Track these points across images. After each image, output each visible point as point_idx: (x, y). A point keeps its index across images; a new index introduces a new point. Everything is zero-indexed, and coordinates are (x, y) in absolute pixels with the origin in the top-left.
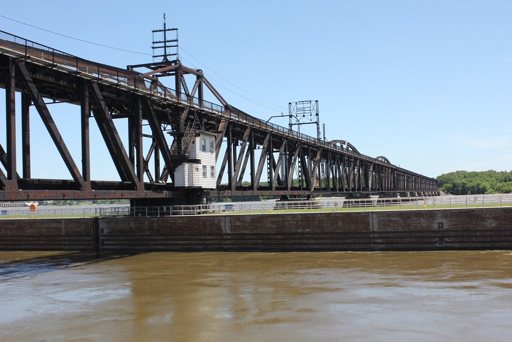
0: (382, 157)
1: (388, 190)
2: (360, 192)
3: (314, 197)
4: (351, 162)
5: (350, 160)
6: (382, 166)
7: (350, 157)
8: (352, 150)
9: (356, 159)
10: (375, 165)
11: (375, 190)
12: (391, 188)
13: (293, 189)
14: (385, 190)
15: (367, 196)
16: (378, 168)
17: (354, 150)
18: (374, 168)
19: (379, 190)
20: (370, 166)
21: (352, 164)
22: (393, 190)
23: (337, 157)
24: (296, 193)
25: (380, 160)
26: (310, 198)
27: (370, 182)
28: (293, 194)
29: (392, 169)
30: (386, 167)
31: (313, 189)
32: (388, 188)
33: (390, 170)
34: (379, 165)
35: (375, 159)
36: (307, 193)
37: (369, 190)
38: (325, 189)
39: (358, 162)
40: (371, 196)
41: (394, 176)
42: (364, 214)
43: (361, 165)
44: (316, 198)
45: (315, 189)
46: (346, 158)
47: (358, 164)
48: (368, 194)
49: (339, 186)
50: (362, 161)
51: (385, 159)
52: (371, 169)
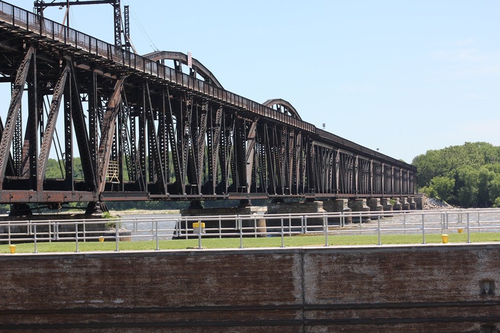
0: (280, 102)
1: (294, 192)
2: (224, 196)
3: (105, 209)
4: (201, 112)
5: (200, 109)
6: (280, 126)
7: (199, 99)
8: (203, 79)
9: (214, 105)
10: (262, 121)
11: (260, 190)
12: (301, 187)
13: (50, 185)
14: (287, 192)
15: (242, 207)
16: (270, 131)
17: (210, 79)
18: (259, 130)
19: (271, 191)
20: (250, 126)
21: (204, 118)
22: (306, 191)
23: (167, 98)
24: (57, 196)
25: (275, 108)
26: (95, 211)
27: (249, 169)
28: (51, 200)
29: (305, 133)
30: (290, 128)
31: (102, 187)
32: (294, 187)
33: (299, 136)
34: (271, 123)
35: (263, 107)
36: (88, 196)
37: (245, 191)
38: (133, 187)
39: (219, 113)
40: (253, 208)
41: (308, 153)
42: (278, 257)
43: (228, 123)
44: (113, 213)
45: (108, 186)
46: (188, 103)
47: (219, 120)
48: (244, 203)
49: (151, 180)
50: (229, 110)
51: (288, 106)
52: (253, 133)
